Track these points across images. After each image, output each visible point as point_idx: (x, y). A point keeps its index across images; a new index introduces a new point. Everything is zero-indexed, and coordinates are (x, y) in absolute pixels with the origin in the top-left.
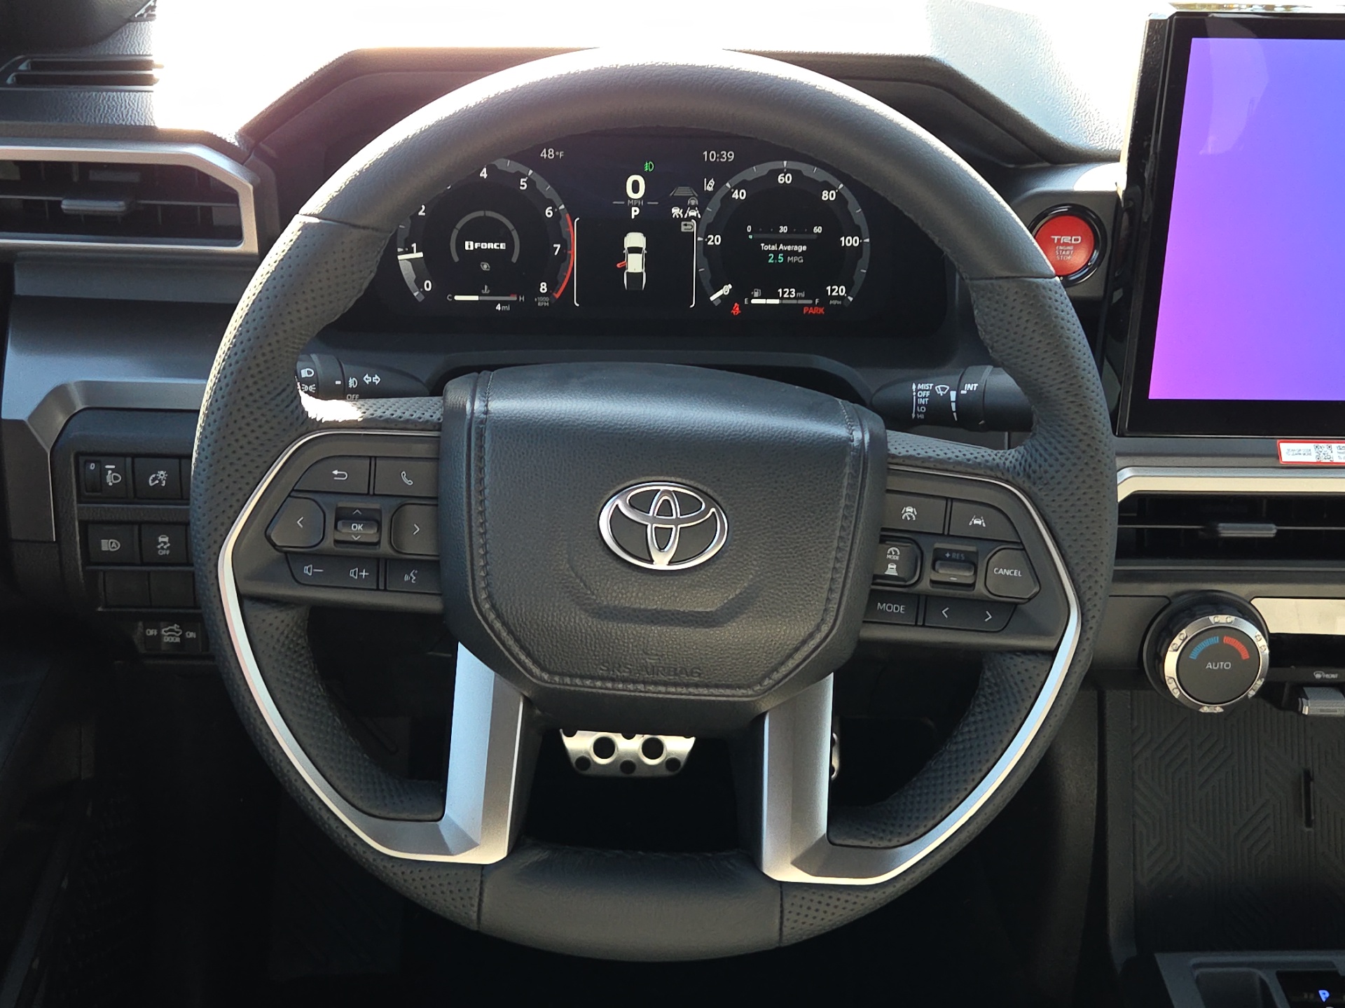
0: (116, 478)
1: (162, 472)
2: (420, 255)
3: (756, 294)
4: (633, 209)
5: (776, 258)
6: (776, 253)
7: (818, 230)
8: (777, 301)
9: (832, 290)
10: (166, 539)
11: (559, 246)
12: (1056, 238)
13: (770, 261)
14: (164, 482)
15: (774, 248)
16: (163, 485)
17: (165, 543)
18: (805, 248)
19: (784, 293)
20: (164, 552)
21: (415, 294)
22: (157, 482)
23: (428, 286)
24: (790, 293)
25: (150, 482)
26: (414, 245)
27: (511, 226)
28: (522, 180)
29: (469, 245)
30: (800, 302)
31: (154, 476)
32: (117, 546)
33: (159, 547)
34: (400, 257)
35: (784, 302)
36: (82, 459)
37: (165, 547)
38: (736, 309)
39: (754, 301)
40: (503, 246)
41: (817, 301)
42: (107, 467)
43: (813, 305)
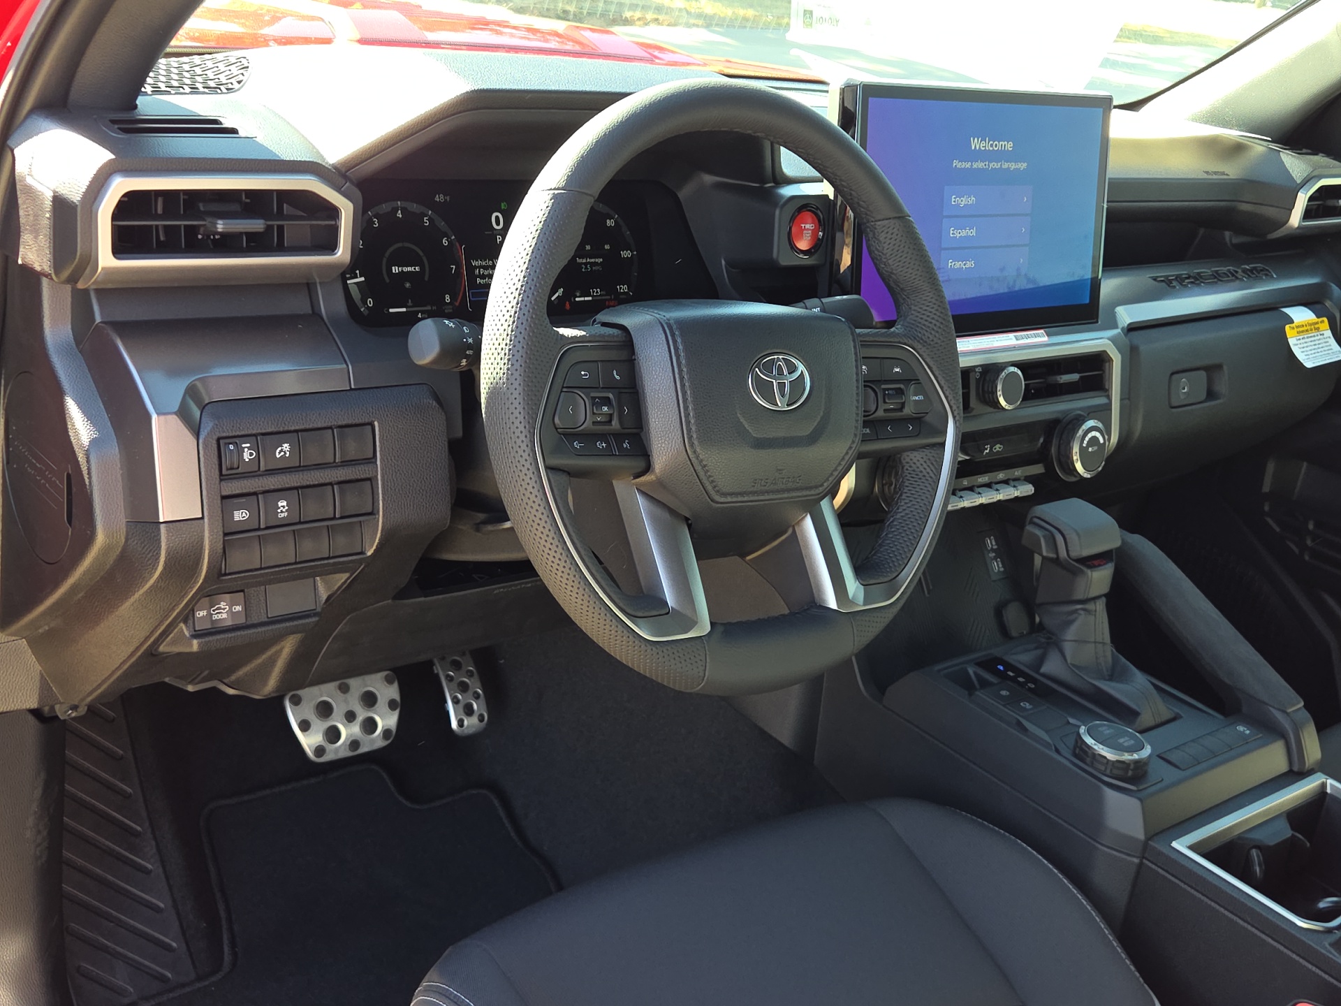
0: (251, 454)
1: (286, 445)
2: (363, 279)
3: (578, 294)
4: (498, 237)
5: (586, 268)
6: (586, 264)
7: (607, 247)
8: (590, 298)
9: (621, 288)
10: (285, 503)
11: (454, 267)
12: (803, 225)
13: (583, 270)
14: (288, 453)
15: (584, 261)
16: (287, 455)
17: (284, 507)
18: (601, 260)
19: (593, 292)
20: (283, 515)
21: (362, 310)
22: (282, 453)
23: (370, 303)
24: (597, 292)
25: (277, 454)
26: (358, 272)
27: (421, 253)
28: (425, 218)
29: (395, 270)
30: (604, 298)
31: (280, 449)
32: (246, 514)
33: (279, 511)
34: (348, 282)
35: (595, 298)
36: (222, 442)
37: (284, 510)
38: (568, 306)
39: (577, 299)
40: (417, 269)
41: (613, 297)
42: (244, 445)
43: (611, 299)
